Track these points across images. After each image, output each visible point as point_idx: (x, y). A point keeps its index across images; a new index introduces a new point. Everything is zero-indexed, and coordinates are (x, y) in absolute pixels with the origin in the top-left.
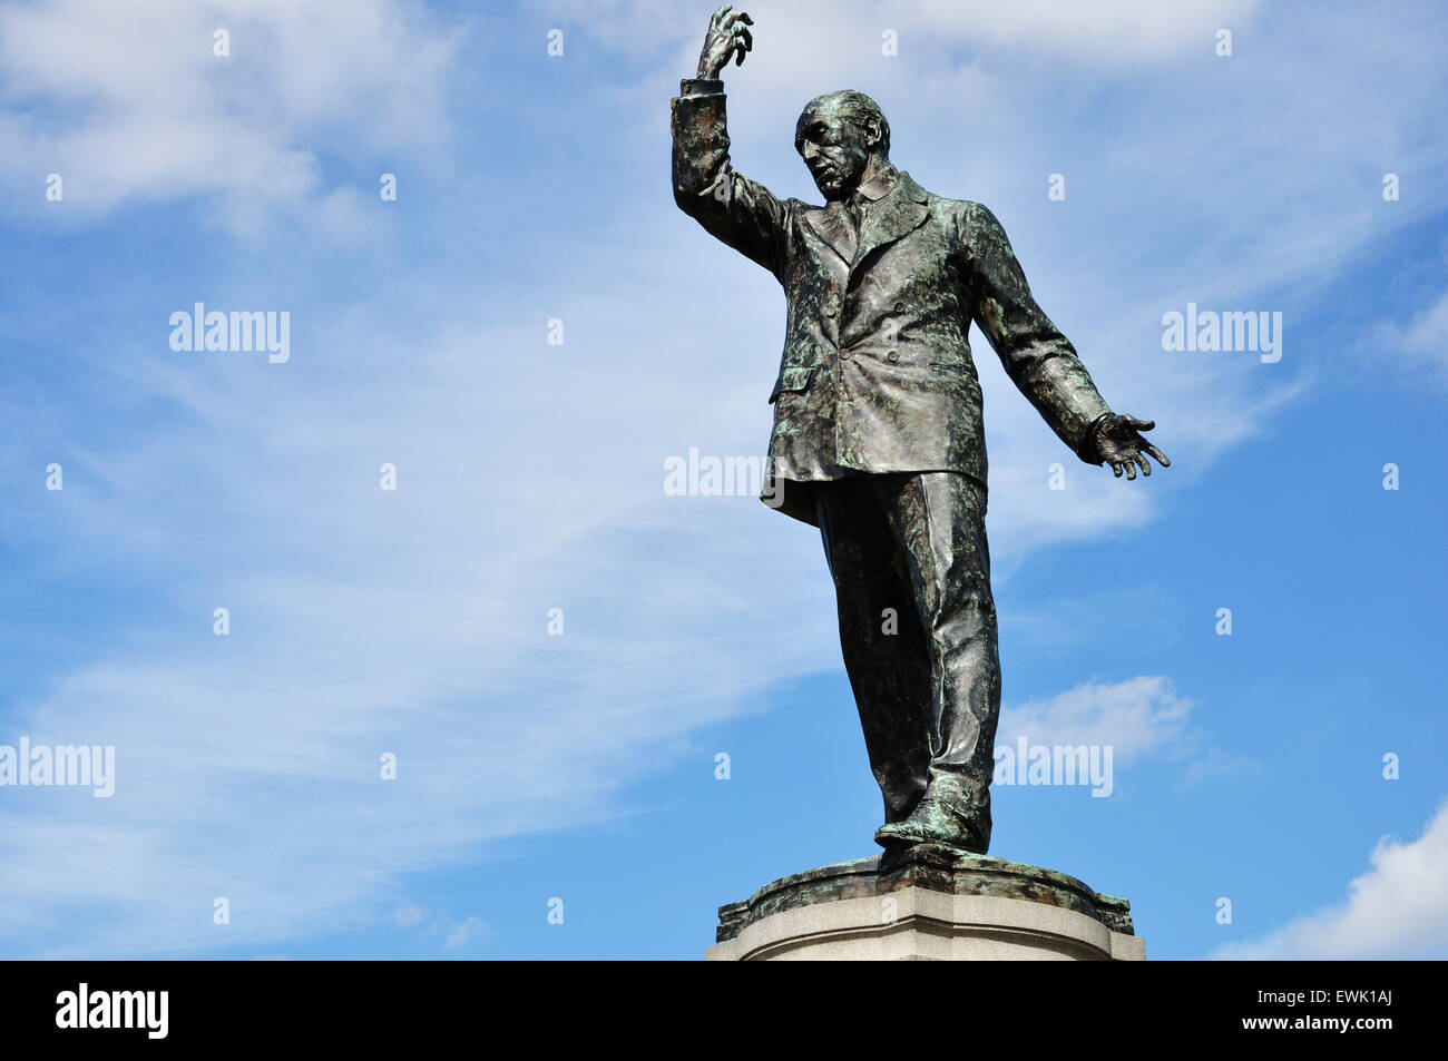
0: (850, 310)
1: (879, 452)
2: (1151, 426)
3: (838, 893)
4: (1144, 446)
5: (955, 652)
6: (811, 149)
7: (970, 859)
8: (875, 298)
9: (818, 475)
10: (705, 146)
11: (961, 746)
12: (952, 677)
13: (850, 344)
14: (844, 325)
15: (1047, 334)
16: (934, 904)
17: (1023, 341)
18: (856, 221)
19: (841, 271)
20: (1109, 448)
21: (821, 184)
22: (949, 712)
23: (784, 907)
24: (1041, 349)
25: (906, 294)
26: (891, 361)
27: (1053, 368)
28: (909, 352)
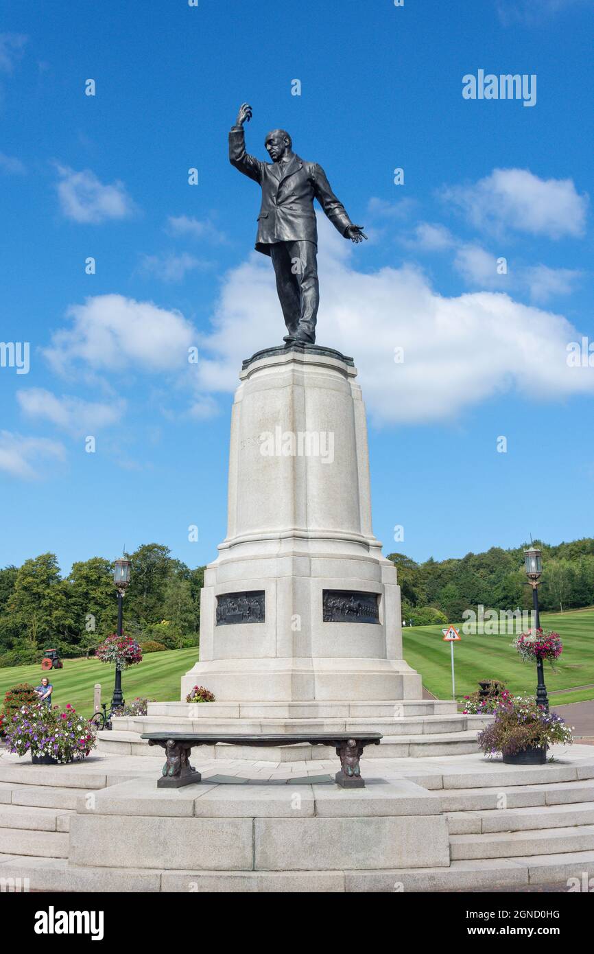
0: (278, 196)
1: (288, 236)
2: (362, 228)
3: (274, 355)
4: (361, 233)
5: (306, 291)
6: (269, 147)
7: (309, 345)
8: (286, 191)
9: (270, 242)
10: (238, 146)
11: (308, 315)
12: (305, 297)
13: (279, 204)
14: (278, 198)
15: (335, 202)
16: (299, 356)
17: (328, 203)
18: (281, 169)
19: (277, 184)
20: (351, 234)
21: (272, 157)
22: (305, 306)
23: (260, 358)
24: (333, 206)
25: (295, 189)
26: (291, 209)
27: (337, 211)
28: (294, 206)
